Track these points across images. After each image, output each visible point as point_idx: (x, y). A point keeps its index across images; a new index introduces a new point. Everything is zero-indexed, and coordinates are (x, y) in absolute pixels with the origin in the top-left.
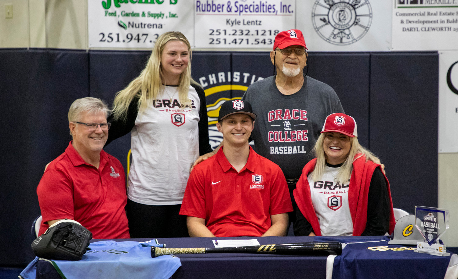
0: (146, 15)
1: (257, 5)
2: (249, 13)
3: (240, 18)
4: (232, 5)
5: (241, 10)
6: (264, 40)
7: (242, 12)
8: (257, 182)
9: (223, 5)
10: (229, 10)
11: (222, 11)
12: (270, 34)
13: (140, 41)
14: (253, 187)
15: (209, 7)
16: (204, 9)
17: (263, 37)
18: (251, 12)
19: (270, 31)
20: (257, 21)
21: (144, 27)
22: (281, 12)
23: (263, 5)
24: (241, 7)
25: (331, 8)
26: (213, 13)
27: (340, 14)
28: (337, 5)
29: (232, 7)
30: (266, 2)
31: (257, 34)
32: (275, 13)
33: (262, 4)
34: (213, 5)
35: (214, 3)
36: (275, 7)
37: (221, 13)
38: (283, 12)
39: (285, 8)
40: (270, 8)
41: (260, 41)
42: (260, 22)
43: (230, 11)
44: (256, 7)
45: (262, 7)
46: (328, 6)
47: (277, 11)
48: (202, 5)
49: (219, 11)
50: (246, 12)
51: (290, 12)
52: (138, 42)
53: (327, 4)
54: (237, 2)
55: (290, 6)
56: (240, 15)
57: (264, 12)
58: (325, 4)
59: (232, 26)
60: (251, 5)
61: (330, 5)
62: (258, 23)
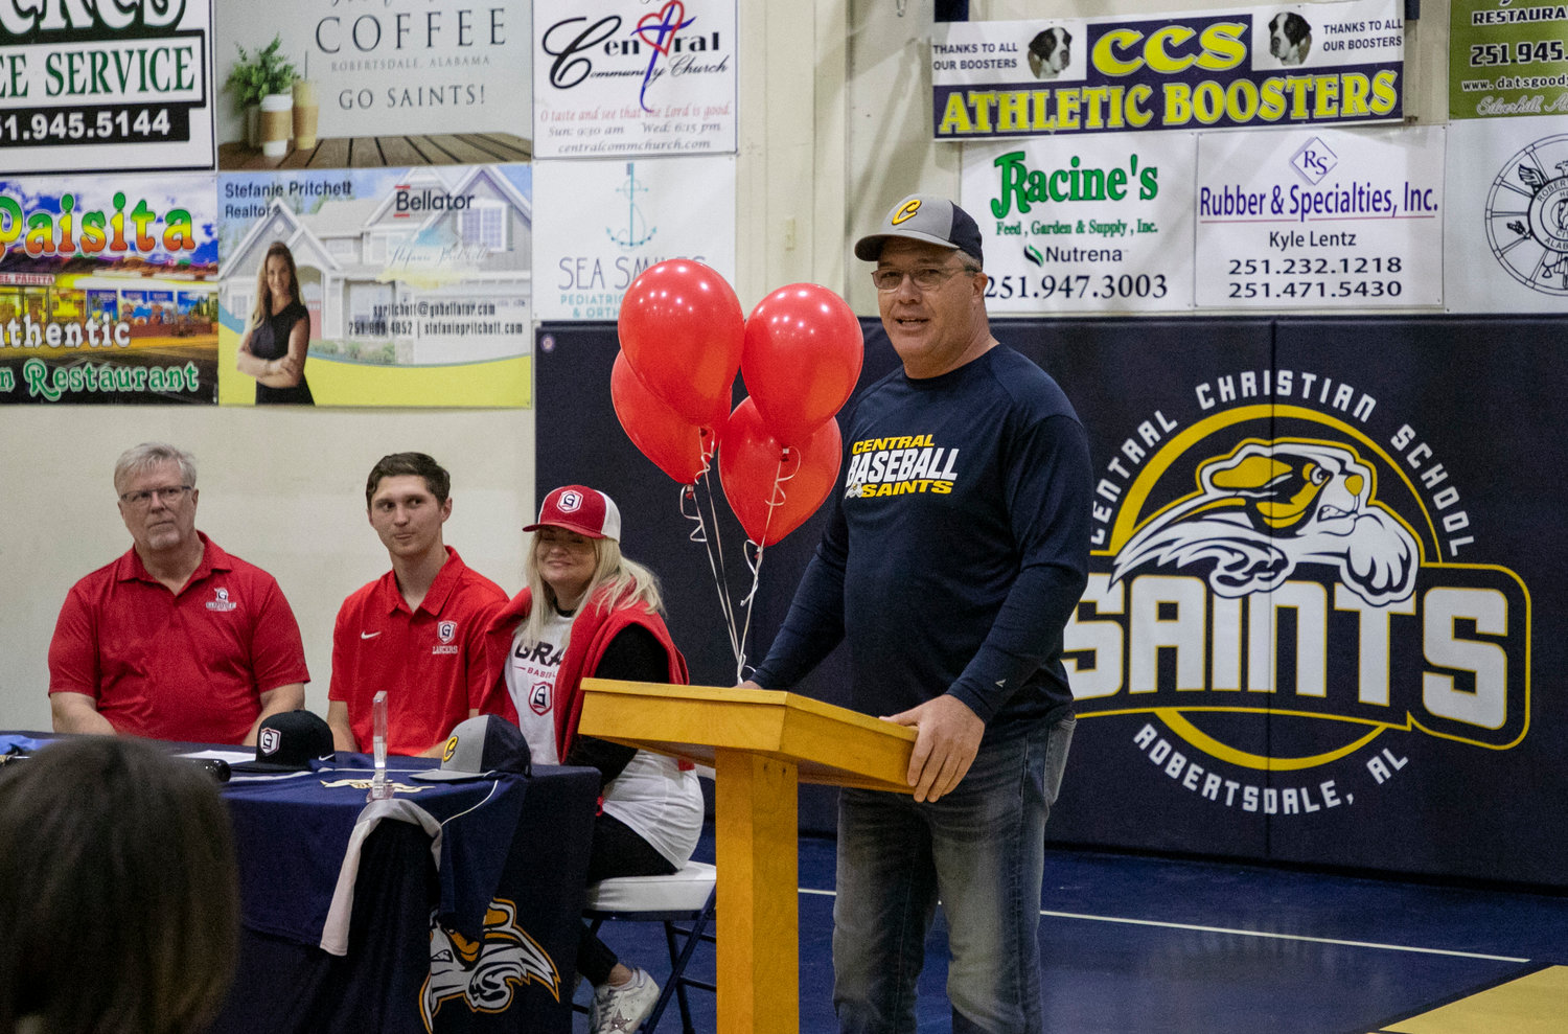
0: (1087, 228)
1: (1345, 193)
2: (1325, 214)
3: (1302, 229)
4: (1285, 194)
5: (1306, 207)
6: (1364, 284)
7: (1307, 212)
9: (1262, 197)
10: (1276, 208)
11: (1261, 212)
12: (1379, 270)
13: (1071, 293)
15: (1229, 201)
16: (1217, 209)
17: (1361, 277)
18: (1329, 211)
19: (1378, 260)
20: (1343, 235)
21: (1082, 259)
22: (1406, 209)
23: (1361, 193)
24: (1307, 199)
25: (1536, 193)
26: (1240, 217)
27: (1561, 210)
28: (1552, 184)
29: (1283, 200)
30: (1369, 185)
31: (1346, 271)
32: (1390, 213)
33: (1358, 189)
34: (1238, 197)
35: (1241, 192)
36: (1389, 196)
37: (1257, 216)
38: (1412, 209)
39: (1416, 196)
40: (1377, 201)
41: (1353, 287)
42: (1353, 236)
43: (1280, 211)
44: (1342, 198)
45: (1357, 197)
46: (1530, 190)
47: (1395, 207)
48: (1214, 197)
49: (1253, 213)
50: (1319, 211)
51: (1428, 208)
52: (1068, 296)
53: (1527, 183)
54: (1296, 187)
55: (1429, 191)
56: (1302, 220)
57: (1362, 210)
58: (1521, 185)
59: (1283, 250)
60: (1331, 194)
61: (1534, 187)
62: (1347, 240)
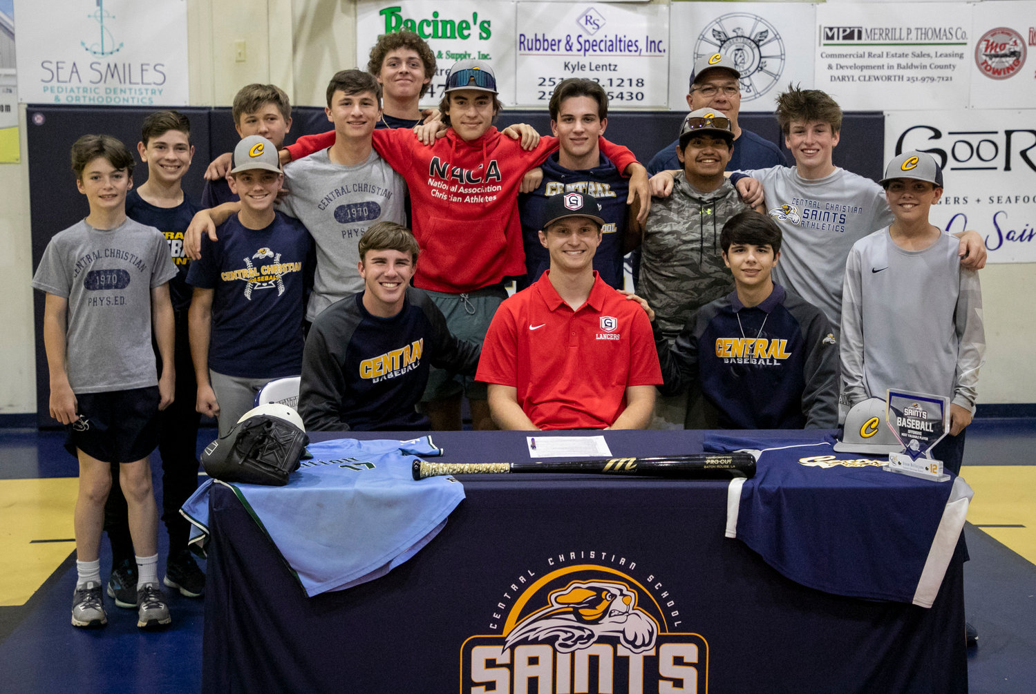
0: (444, 55)
1: (611, 41)
2: (598, 52)
3: (584, 60)
4: (574, 40)
5: (587, 48)
6: (622, 93)
7: (588, 50)
8: (609, 329)
9: (559, 41)
10: (568, 48)
11: (558, 50)
12: (631, 85)
13: (434, 95)
14: (601, 338)
15: (538, 43)
16: (530, 47)
17: (620, 90)
18: (601, 51)
19: (631, 80)
20: (610, 65)
21: (441, 74)
22: (647, 51)
23: (620, 41)
24: (587, 43)
25: (722, 45)
26: (545, 52)
27: (736, 55)
28: (731, 40)
29: (572, 44)
30: (625, 37)
31: (611, 85)
32: (638, 53)
33: (618, 39)
34: (544, 41)
35: (546, 38)
36: (637, 43)
37: (556, 52)
38: (651, 51)
39: (653, 44)
40: (630, 46)
41: (615, 95)
42: (616, 66)
43: (571, 49)
44: (609, 43)
45: (618, 43)
46: (719, 43)
47: (641, 50)
48: (528, 40)
49: (554, 50)
50: (595, 51)
51: (660, 51)
53: (717, 39)
54: (580, 36)
55: (661, 42)
56: (585, 55)
57: (621, 51)
58: (714, 40)
60: (602, 41)
61: (721, 41)
62: (612, 68)
